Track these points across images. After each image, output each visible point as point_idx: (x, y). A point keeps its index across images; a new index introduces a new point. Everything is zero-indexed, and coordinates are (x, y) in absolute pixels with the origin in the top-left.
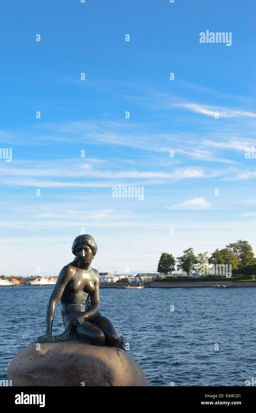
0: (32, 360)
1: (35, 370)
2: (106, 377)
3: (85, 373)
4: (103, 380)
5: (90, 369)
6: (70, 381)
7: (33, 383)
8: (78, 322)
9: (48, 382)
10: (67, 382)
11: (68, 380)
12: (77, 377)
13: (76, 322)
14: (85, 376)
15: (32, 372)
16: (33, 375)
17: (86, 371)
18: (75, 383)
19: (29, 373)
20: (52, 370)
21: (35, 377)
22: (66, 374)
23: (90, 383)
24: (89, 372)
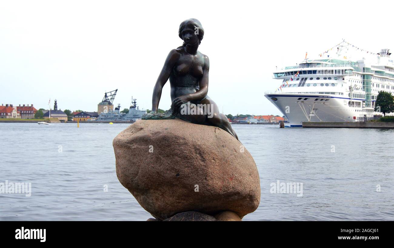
0: (133, 133)
1: (133, 141)
2: (197, 149)
3: (177, 144)
4: (194, 152)
5: (181, 141)
6: (162, 150)
7: (132, 152)
8: (181, 102)
9: (144, 151)
10: (159, 152)
11: (161, 150)
12: (169, 147)
13: (179, 102)
14: (176, 147)
15: (131, 143)
16: (132, 145)
17: (177, 142)
18: (167, 153)
19: (128, 143)
20: (147, 141)
21: (133, 147)
22: (159, 144)
23: (181, 153)
24: (180, 143)
